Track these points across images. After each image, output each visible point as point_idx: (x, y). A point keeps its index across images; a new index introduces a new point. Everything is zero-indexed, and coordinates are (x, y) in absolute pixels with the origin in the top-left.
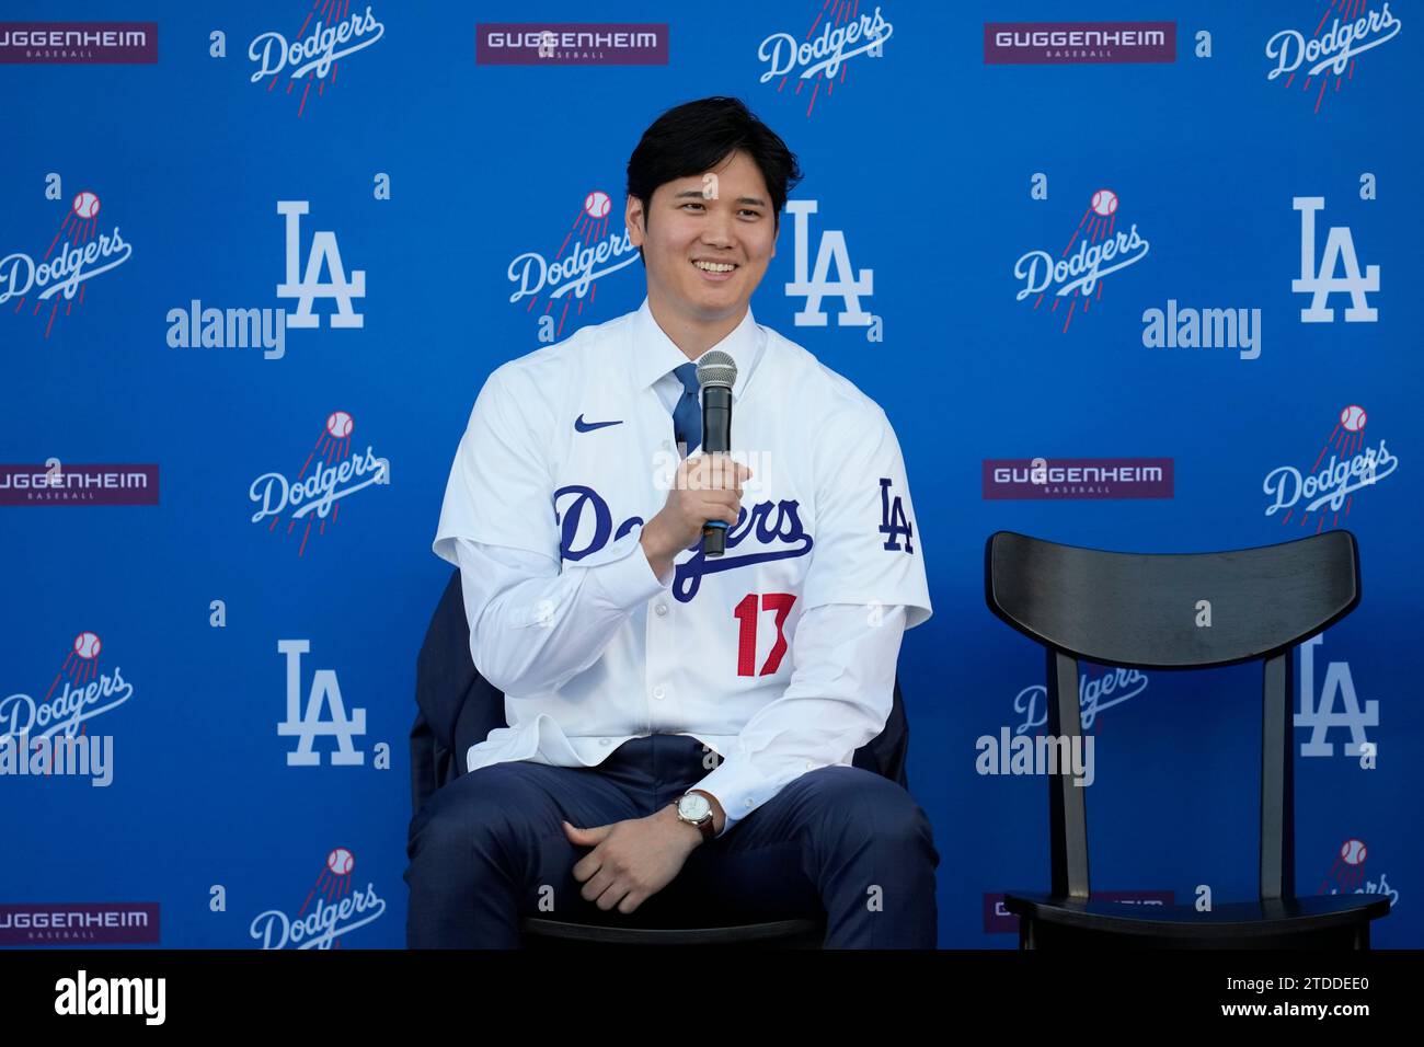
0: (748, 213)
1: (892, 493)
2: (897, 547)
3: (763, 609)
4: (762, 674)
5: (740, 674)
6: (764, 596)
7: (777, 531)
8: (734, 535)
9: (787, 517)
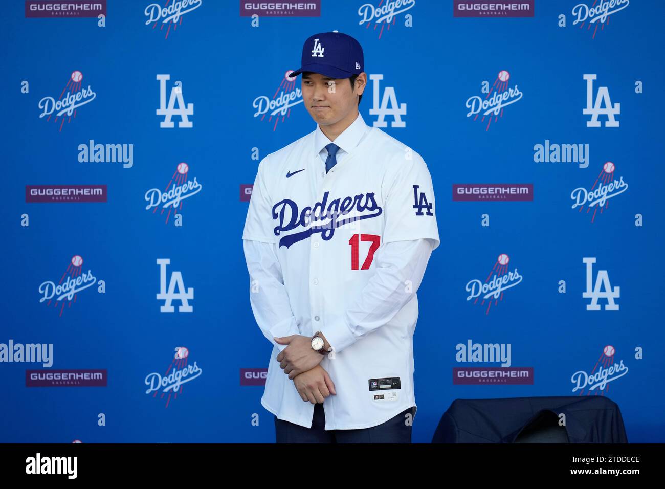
1: (419, 191)
2: (422, 214)
3: (361, 240)
4: (361, 269)
5: (352, 269)
6: (361, 235)
7: (366, 206)
8: (347, 209)
9: (370, 200)
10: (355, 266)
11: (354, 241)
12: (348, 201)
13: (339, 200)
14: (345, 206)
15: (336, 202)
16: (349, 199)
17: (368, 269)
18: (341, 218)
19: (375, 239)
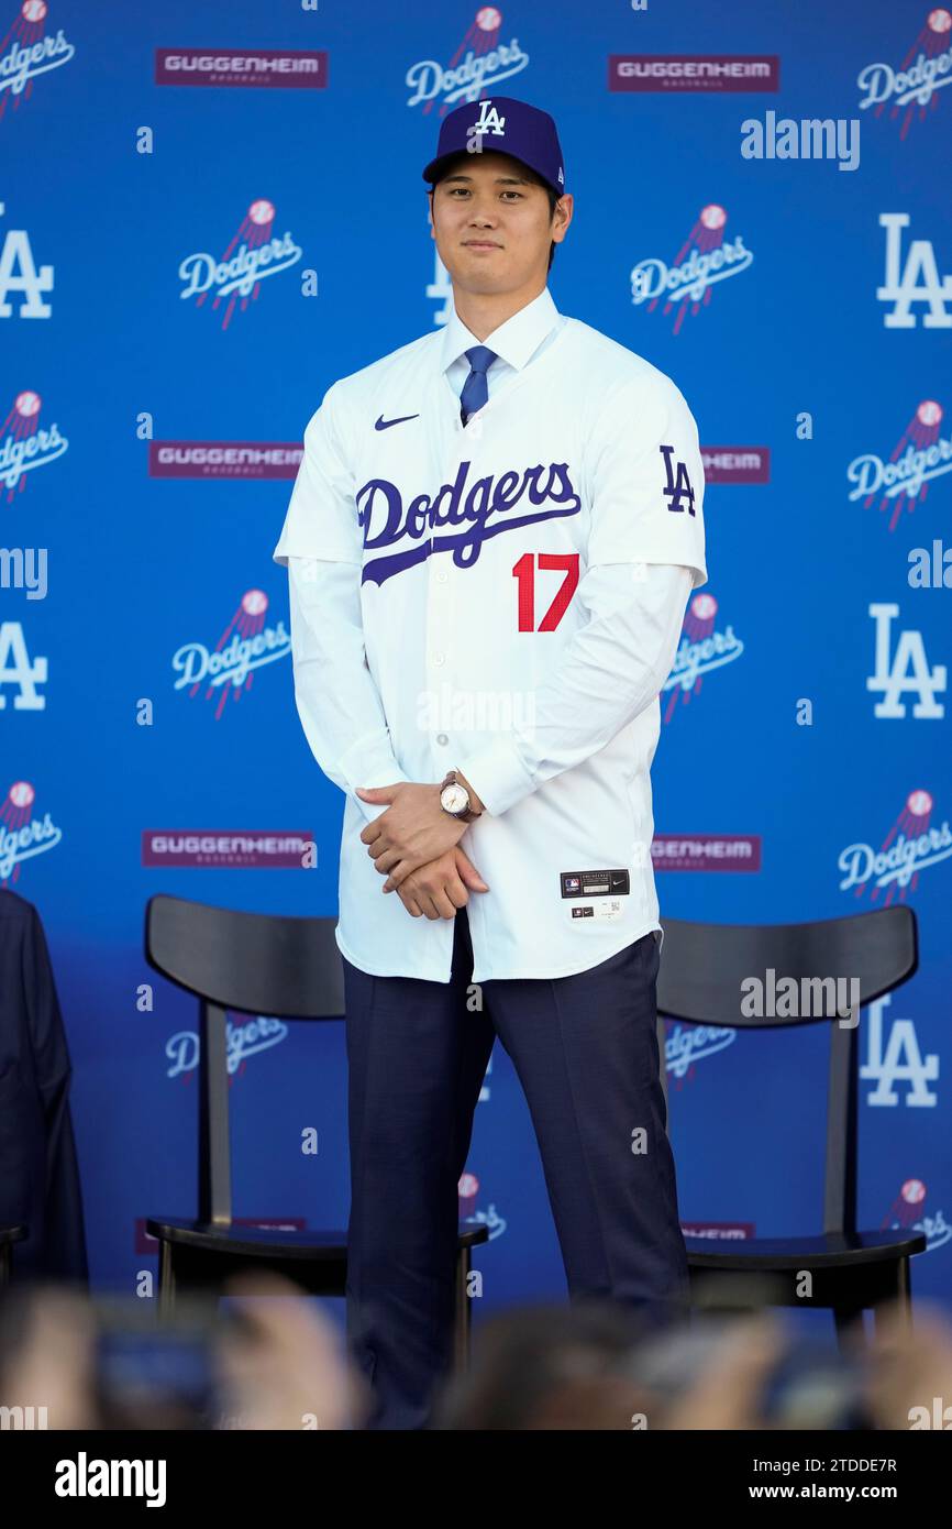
0: (511, 195)
1: (675, 459)
2: (681, 509)
3: (540, 568)
4: (539, 630)
5: (520, 630)
7: (548, 491)
8: (508, 499)
9: (557, 479)
10: (525, 624)
11: (524, 570)
12: (509, 482)
13: (490, 479)
14: (504, 491)
15: (486, 484)
16: (513, 475)
17: (553, 630)
18: (495, 518)
19: (570, 564)
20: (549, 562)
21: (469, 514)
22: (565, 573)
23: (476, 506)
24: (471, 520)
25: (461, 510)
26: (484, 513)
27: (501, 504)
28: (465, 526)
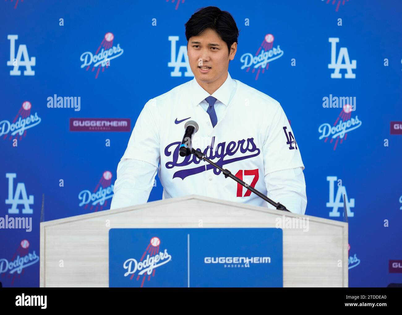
0: (214, 48)
1: (288, 131)
2: (293, 148)
3: (245, 175)
4: (245, 196)
5: (237, 196)
6: (245, 171)
7: (247, 149)
8: (232, 151)
9: (250, 144)
10: (239, 194)
11: (239, 175)
12: (232, 145)
13: (224, 143)
14: (230, 148)
15: (223, 145)
16: (233, 143)
17: (249, 196)
18: (227, 158)
19: (255, 173)
20: (248, 173)
21: (217, 155)
22: (254, 176)
23: (219, 153)
24: (218, 157)
25: (214, 154)
26: (222, 156)
27: (229, 152)
28: (216, 160)
